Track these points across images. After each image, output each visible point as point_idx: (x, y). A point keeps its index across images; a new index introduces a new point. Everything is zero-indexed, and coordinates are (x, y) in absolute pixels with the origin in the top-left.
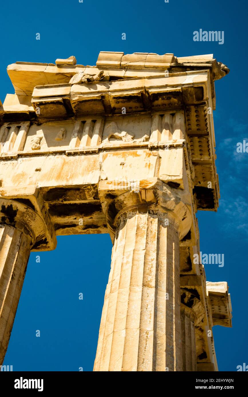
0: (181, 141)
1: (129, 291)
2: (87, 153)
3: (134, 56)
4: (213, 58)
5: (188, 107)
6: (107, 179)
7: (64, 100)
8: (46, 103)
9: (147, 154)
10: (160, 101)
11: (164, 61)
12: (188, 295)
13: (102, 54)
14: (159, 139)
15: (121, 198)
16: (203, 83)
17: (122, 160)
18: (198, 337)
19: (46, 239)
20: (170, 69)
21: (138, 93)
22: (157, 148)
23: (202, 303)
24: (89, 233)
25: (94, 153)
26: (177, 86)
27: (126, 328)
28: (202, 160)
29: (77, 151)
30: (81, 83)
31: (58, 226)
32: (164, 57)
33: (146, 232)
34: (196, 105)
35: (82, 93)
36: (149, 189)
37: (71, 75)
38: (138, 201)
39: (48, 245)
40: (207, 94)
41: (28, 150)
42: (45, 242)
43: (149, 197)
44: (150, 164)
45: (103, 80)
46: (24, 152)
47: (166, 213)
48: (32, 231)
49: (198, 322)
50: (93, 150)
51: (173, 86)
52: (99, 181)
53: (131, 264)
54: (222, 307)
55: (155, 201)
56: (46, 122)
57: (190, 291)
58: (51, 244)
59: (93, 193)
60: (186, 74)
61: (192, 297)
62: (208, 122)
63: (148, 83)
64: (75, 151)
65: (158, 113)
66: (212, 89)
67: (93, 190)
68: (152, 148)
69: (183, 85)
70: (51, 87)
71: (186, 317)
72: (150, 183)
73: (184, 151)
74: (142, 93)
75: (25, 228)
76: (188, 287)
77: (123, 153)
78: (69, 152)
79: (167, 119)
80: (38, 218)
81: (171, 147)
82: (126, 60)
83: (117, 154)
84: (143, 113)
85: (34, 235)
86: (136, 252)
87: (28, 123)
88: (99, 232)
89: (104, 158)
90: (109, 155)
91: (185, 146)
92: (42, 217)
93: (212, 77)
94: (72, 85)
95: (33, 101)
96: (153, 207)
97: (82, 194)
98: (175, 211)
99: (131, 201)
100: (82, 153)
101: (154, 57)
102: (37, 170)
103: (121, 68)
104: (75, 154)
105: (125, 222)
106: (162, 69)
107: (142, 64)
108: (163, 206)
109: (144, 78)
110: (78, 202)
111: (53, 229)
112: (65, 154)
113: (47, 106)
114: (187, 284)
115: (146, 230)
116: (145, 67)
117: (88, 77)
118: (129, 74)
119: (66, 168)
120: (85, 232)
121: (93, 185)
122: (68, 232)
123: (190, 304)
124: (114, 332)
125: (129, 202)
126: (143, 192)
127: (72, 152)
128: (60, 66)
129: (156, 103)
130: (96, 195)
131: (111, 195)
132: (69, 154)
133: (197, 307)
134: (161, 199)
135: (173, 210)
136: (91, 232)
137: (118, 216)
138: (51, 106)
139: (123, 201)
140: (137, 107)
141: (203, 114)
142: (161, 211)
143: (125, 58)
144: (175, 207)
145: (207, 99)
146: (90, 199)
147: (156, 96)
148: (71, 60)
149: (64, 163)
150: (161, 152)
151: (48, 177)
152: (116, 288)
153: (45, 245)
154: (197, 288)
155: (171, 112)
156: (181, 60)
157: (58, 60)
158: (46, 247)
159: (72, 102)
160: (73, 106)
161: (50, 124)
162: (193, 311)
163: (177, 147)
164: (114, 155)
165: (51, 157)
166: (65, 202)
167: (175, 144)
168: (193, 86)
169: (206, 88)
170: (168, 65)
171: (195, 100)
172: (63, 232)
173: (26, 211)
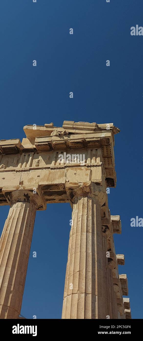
0: (100, 163)
1: (80, 235)
2: (60, 168)
3: (79, 123)
4: (113, 125)
5: (103, 146)
6: (69, 181)
7: (49, 143)
8: (41, 145)
9: (86, 169)
10: (91, 144)
11: (92, 126)
12: (104, 228)
13: (65, 122)
14: (91, 162)
15: (75, 190)
16: (109, 137)
17: (75, 172)
18: (108, 243)
19: (42, 206)
20: (95, 130)
21: (81, 141)
22: (91, 166)
23: (110, 231)
24: (61, 203)
25: (62, 168)
26: (98, 138)
27: (80, 252)
28: (109, 167)
29: (55, 167)
30: (56, 136)
31: (47, 200)
32: (92, 124)
33: (87, 206)
34: (106, 145)
35: (57, 141)
36: (87, 186)
37: (52, 131)
38: (83, 192)
39: (43, 208)
40: (111, 141)
41: (34, 166)
42: (42, 207)
43: (88, 190)
44: (87, 174)
45: (65, 134)
46: (32, 167)
47: (95, 197)
48: (36, 203)
49: (108, 239)
50: (62, 167)
51: (96, 138)
52: (66, 182)
53: (81, 222)
54: (118, 227)
55: (90, 192)
56: (41, 152)
57: (105, 226)
58: (44, 208)
59: (63, 187)
60: (102, 132)
61: (106, 228)
62: (111, 152)
63: (85, 136)
64: (54, 167)
65: (90, 149)
66: (113, 138)
67: (63, 186)
68: (88, 166)
69: (101, 137)
70: (43, 137)
71: (103, 237)
72: (88, 184)
73: (102, 167)
74: (83, 141)
75: (34, 203)
76: (104, 225)
77: (76, 168)
78: (52, 167)
79: (94, 152)
80: (39, 197)
81: (96, 166)
82: (76, 125)
83: (73, 169)
84: (83, 149)
85: (37, 205)
86: (83, 216)
87: (33, 153)
88: (65, 202)
89: (67, 170)
90: (69, 169)
91: (102, 165)
92: (41, 197)
93: (113, 133)
94: (52, 136)
95: (35, 144)
96: (89, 195)
97: (58, 188)
98: (99, 196)
99: (80, 192)
100: (57, 168)
101: (88, 124)
102: (38, 176)
103: (73, 128)
104: (54, 169)
105: (77, 201)
106: (91, 130)
107: (82, 127)
108: (94, 194)
109: (84, 134)
110: (56, 190)
111: (45, 201)
112: (50, 169)
113: (41, 146)
114: (103, 223)
115: (87, 205)
116: (84, 128)
117: (59, 133)
118: (77, 131)
119: (51, 175)
120: (59, 202)
121: (63, 184)
122: (51, 202)
123: (105, 232)
124: (75, 253)
125: (79, 192)
126: (85, 188)
127: (53, 168)
128: (47, 127)
129: (89, 144)
130: (64, 188)
131: (71, 189)
132: (52, 169)
133: (108, 232)
134: (93, 191)
135: (98, 195)
136: (62, 202)
137: (74, 198)
138: (43, 146)
139: (76, 191)
140: (81, 146)
141: (109, 149)
142: (93, 196)
143: (75, 124)
144: (98, 194)
145: (111, 143)
146: (62, 189)
147: (89, 142)
148: (51, 124)
149: (50, 173)
150: (92, 168)
151: (43, 180)
152: (75, 232)
153: (42, 208)
154: (108, 225)
155: (96, 149)
156: (100, 125)
157: (45, 124)
158: (42, 209)
159: (52, 144)
160: (53, 146)
161: (43, 153)
162: (106, 234)
163: (99, 166)
164: (71, 169)
165: (44, 170)
166: (50, 191)
167: (98, 165)
168: (105, 138)
169: (111, 138)
170: (94, 128)
171: (106, 143)
172: (49, 202)
173: (34, 195)
